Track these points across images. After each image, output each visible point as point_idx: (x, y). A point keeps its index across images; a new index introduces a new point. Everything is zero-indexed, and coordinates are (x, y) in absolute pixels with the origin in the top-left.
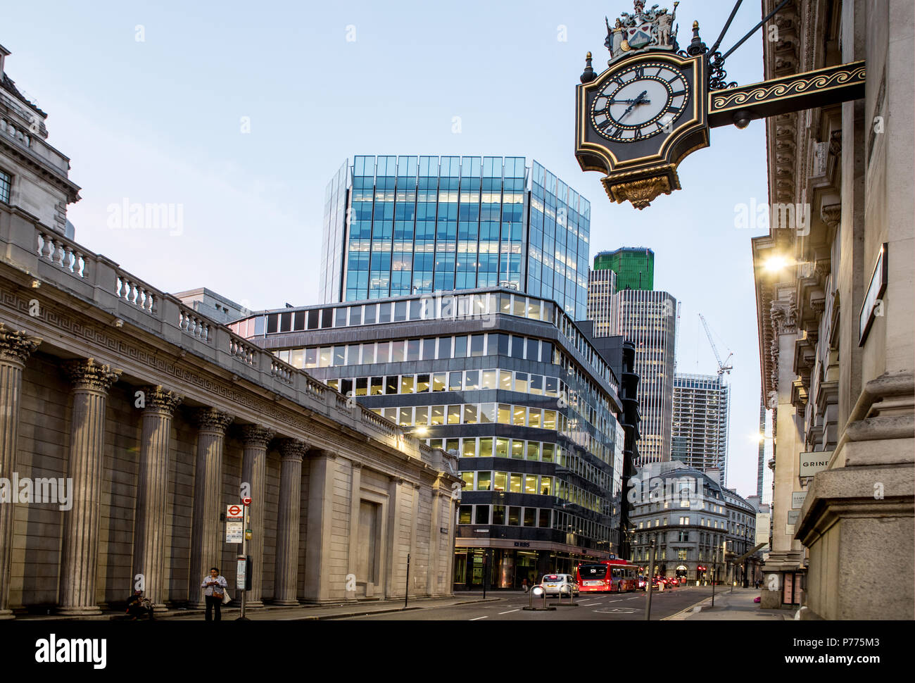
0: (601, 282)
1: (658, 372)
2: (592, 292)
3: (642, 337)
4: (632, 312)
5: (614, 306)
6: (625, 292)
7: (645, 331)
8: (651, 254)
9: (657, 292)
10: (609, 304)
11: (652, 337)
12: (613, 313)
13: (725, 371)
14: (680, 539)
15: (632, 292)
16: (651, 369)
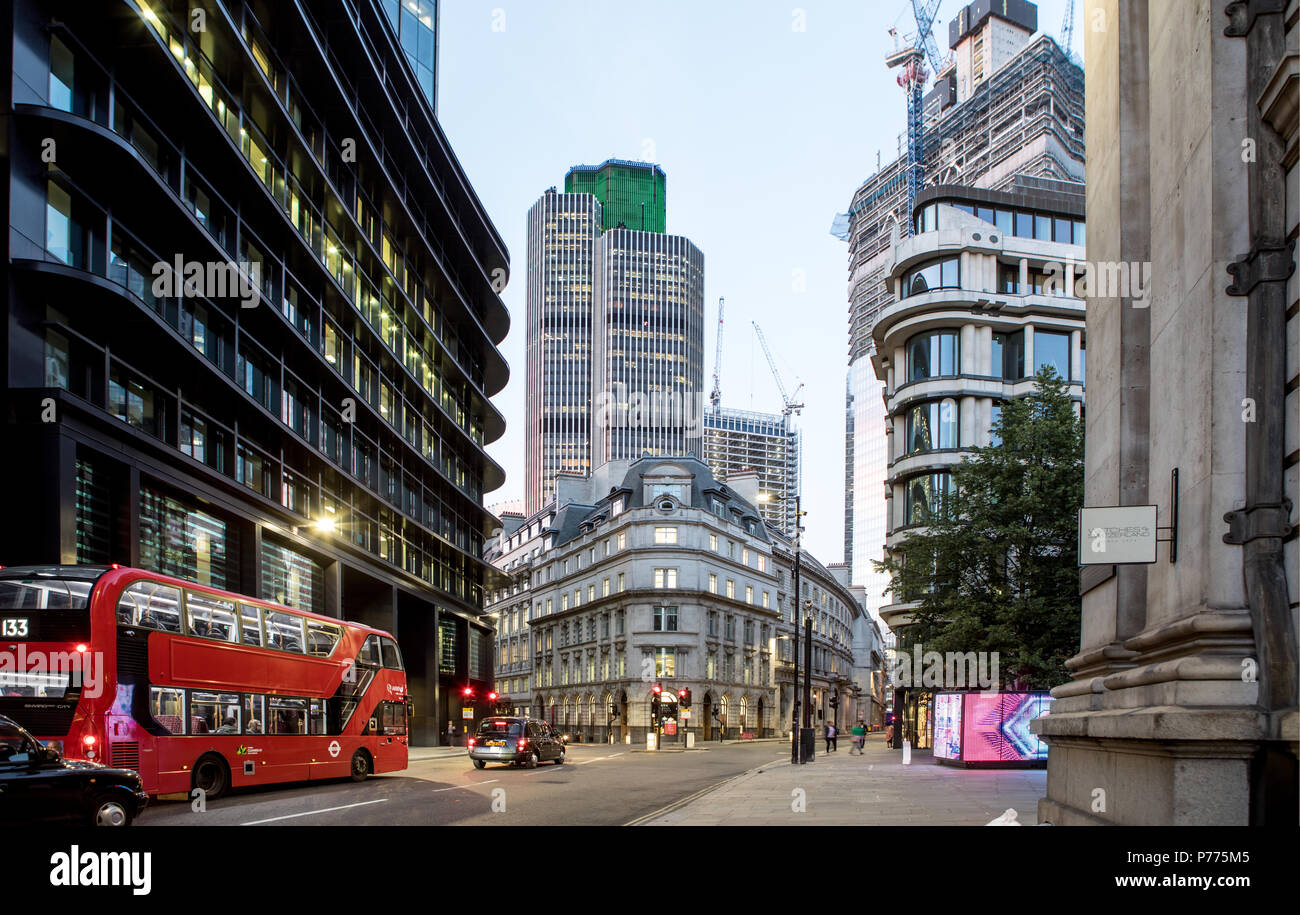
0: (574, 214)
1: (676, 374)
2: (560, 231)
3: (646, 312)
4: (628, 269)
5: (598, 257)
6: (616, 233)
7: (652, 302)
8: (661, 177)
9: (671, 237)
10: (590, 252)
11: (664, 313)
12: (597, 270)
13: (793, 410)
14: (657, 626)
15: (628, 233)
16: (664, 367)
